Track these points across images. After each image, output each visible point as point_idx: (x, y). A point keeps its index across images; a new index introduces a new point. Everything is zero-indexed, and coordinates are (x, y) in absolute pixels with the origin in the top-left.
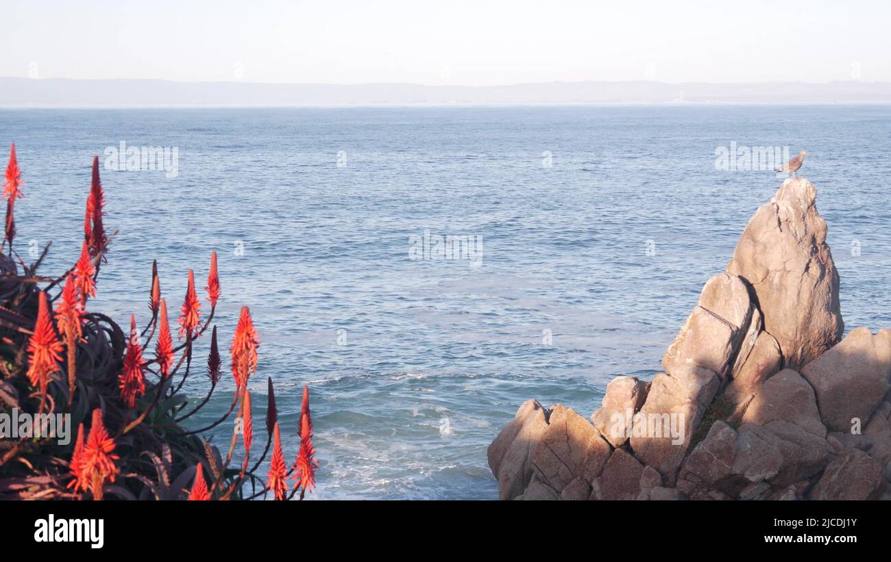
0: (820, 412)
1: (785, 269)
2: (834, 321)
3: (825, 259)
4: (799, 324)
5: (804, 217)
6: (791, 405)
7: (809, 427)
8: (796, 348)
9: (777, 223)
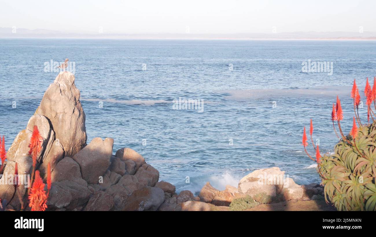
0: (82, 176)
1: (64, 112)
2: (85, 135)
3: (80, 107)
4: (71, 137)
5: (71, 89)
6: (70, 173)
7: (79, 183)
8: (70, 148)
9: (60, 91)
